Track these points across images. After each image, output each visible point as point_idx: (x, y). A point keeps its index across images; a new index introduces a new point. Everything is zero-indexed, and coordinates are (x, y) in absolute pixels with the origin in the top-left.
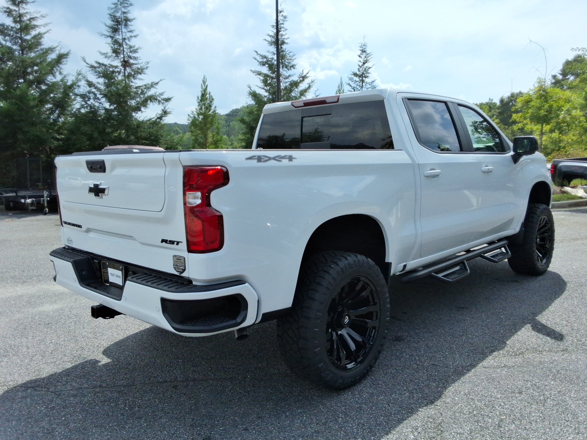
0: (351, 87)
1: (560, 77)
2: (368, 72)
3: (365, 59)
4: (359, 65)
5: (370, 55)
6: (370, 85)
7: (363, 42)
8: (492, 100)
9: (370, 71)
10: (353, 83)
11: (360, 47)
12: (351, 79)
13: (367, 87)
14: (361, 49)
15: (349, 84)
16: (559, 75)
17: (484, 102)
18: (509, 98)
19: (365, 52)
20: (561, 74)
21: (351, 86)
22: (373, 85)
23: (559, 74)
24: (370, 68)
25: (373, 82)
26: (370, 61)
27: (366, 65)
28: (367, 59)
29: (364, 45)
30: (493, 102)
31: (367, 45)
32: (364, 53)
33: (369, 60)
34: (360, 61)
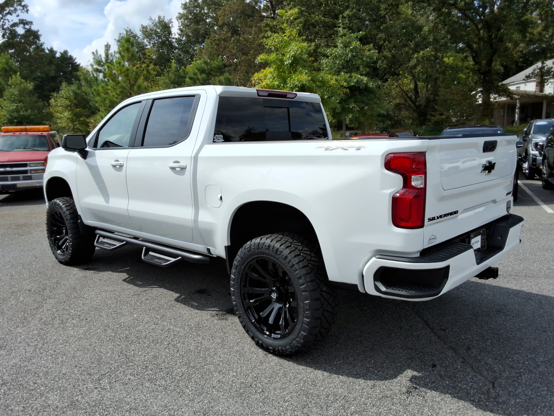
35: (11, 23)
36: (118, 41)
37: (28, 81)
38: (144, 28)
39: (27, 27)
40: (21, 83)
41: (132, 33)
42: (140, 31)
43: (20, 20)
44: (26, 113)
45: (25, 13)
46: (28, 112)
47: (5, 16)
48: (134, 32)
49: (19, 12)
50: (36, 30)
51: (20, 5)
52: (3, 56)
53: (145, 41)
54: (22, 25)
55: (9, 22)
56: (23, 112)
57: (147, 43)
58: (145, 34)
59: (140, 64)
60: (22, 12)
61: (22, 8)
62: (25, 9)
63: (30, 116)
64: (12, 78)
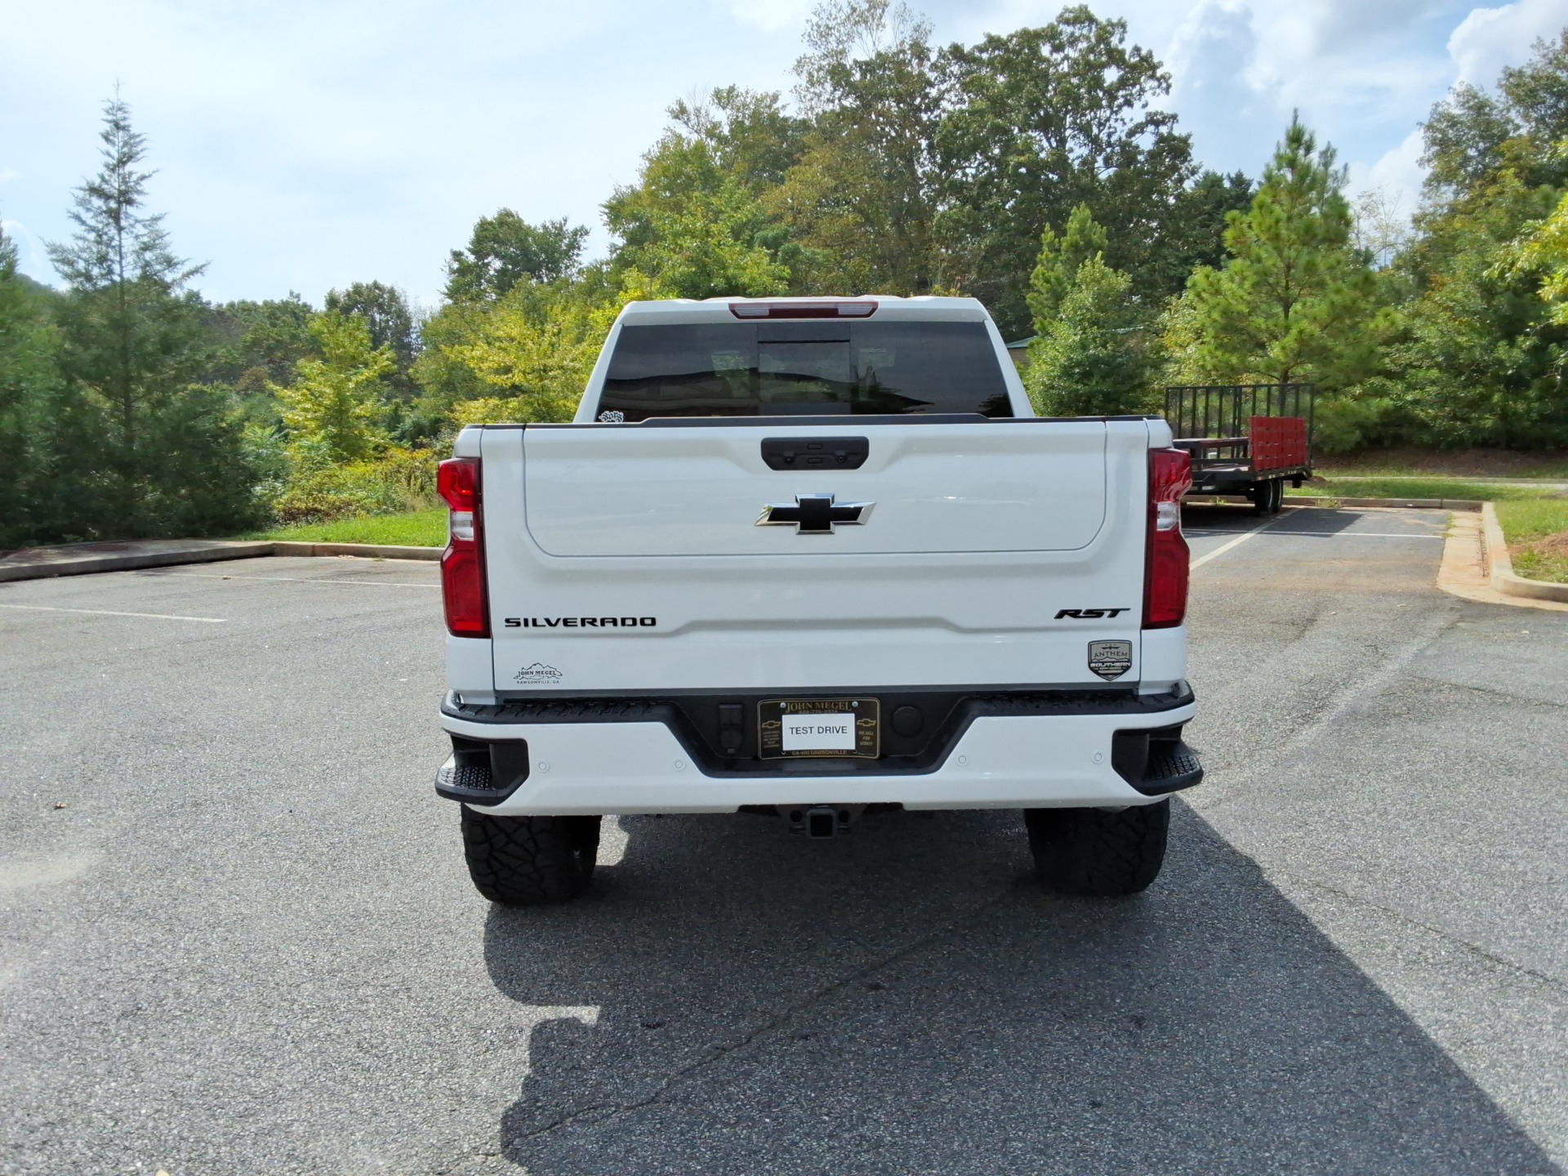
0: (84, 227)
1: (471, 258)
2: (139, 188)
3: (126, 150)
4: (107, 166)
5: (141, 141)
6: (144, 226)
7: (114, 99)
8: (298, 296)
9: (145, 185)
10: (91, 214)
11: (107, 112)
12: (82, 203)
13: (135, 231)
14: (110, 118)
15: (78, 218)
16: (467, 253)
17: (277, 301)
18: (348, 295)
19: (124, 128)
20: (473, 252)
21: (83, 223)
22: (157, 227)
23: (469, 250)
24: (143, 178)
25: (156, 219)
26: (139, 156)
27: (129, 167)
28: (130, 150)
29: (120, 109)
30: (300, 303)
31: (129, 109)
32: (121, 133)
33: (137, 153)
34: (108, 154)
35: (1130, 125)
36: (1430, 127)
37: (1120, 271)
38: (1511, 75)
39: (1164, 130)
40: (1104, 276)
41: (1475, 97)
42: (1500, 86)
43: (1149, 114)
44: (1102, 352)
45: (1163, 96)
46: (1106, 348)
47: (1116, 113)
48: (1480, 94)
49: (1147, 96)
50: (1184, 134)
51: (1152, 77)
52: (1075, 214)
53: (1513, 114)
54: (1151, 128)
55: (1124, 124)
56: (1096, 348)
57: (1519, 121)
58: (1512, 94)
59: (1480, 186)
60: (1154, 94)
61: (1156, 84)
62: (1164, 85)
63: (1114, 357)
64: (1084, 266)
